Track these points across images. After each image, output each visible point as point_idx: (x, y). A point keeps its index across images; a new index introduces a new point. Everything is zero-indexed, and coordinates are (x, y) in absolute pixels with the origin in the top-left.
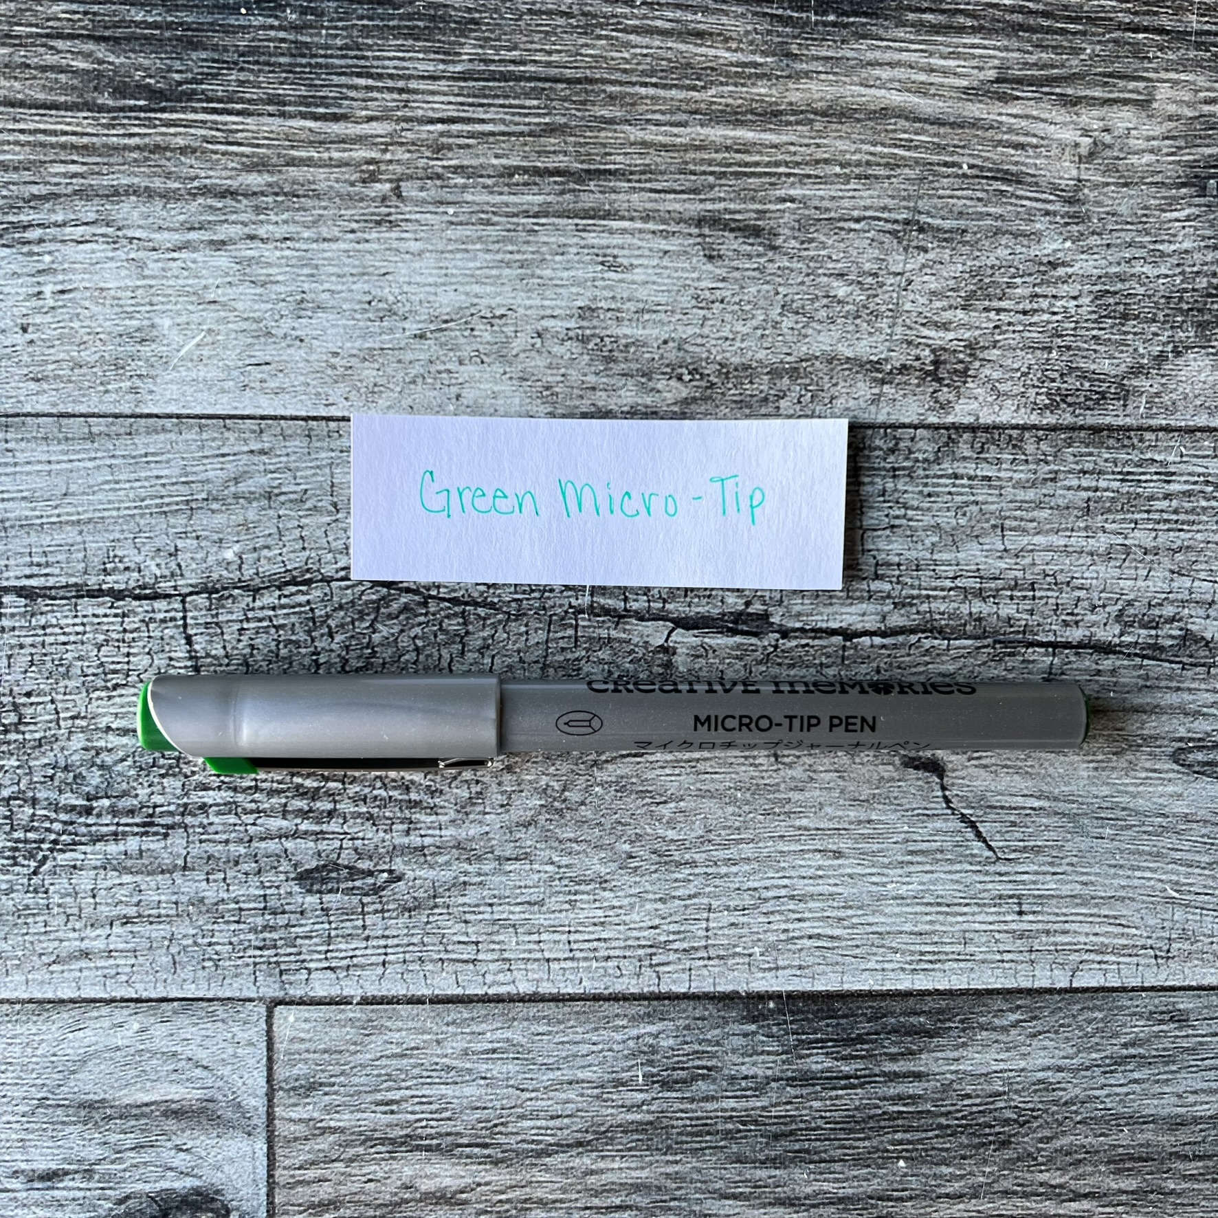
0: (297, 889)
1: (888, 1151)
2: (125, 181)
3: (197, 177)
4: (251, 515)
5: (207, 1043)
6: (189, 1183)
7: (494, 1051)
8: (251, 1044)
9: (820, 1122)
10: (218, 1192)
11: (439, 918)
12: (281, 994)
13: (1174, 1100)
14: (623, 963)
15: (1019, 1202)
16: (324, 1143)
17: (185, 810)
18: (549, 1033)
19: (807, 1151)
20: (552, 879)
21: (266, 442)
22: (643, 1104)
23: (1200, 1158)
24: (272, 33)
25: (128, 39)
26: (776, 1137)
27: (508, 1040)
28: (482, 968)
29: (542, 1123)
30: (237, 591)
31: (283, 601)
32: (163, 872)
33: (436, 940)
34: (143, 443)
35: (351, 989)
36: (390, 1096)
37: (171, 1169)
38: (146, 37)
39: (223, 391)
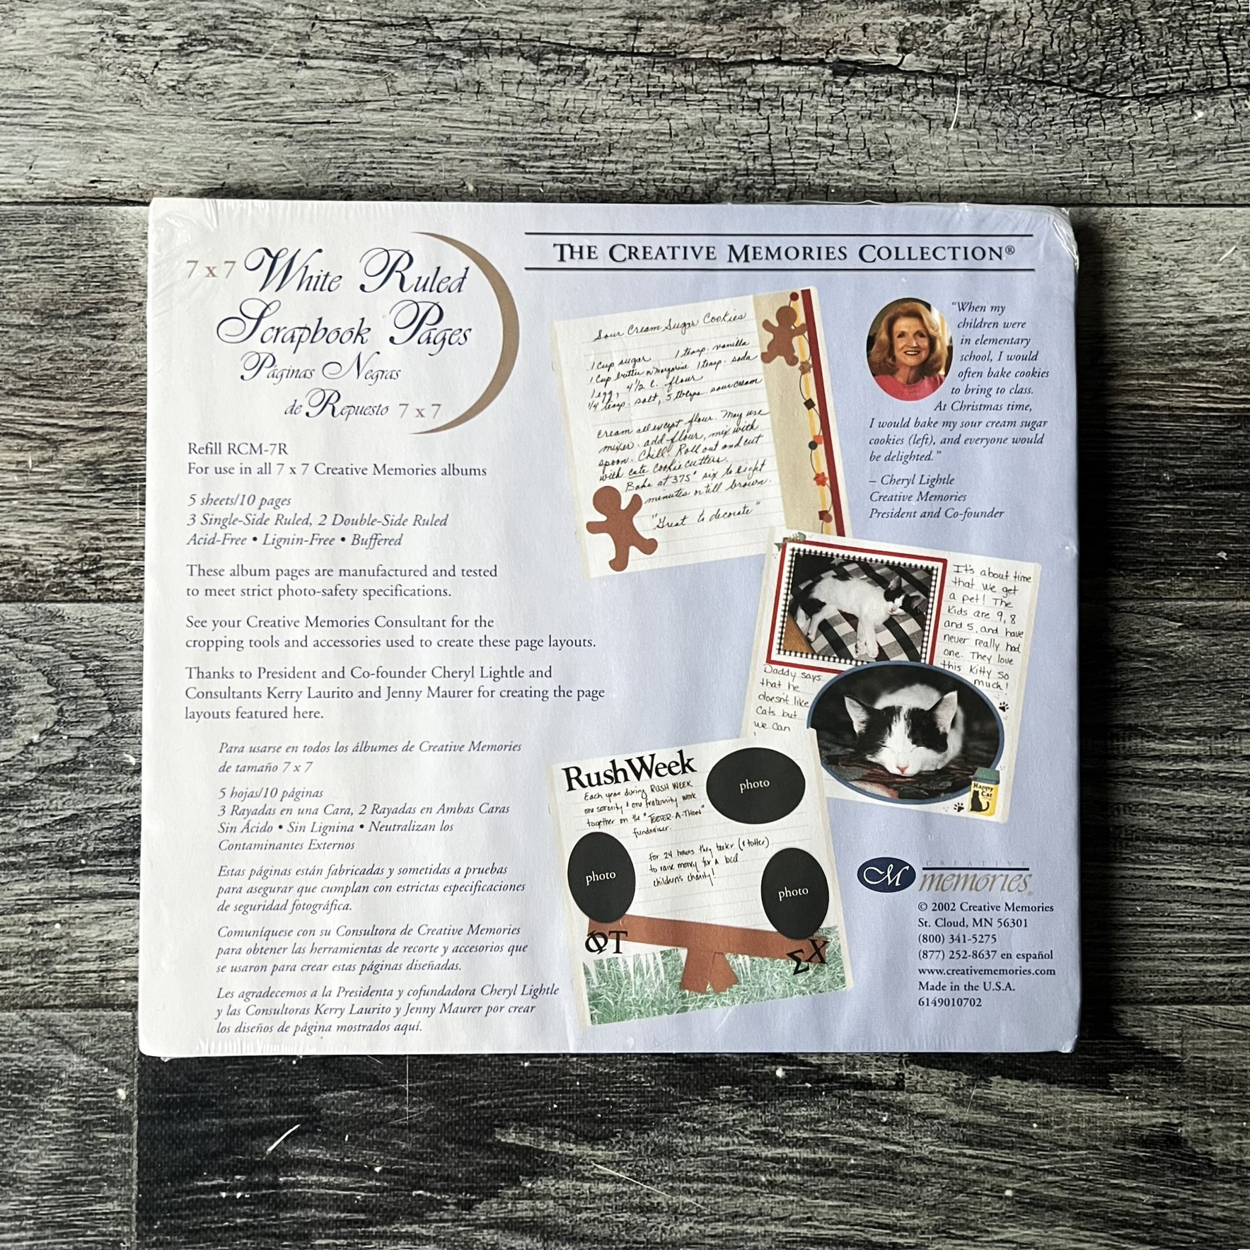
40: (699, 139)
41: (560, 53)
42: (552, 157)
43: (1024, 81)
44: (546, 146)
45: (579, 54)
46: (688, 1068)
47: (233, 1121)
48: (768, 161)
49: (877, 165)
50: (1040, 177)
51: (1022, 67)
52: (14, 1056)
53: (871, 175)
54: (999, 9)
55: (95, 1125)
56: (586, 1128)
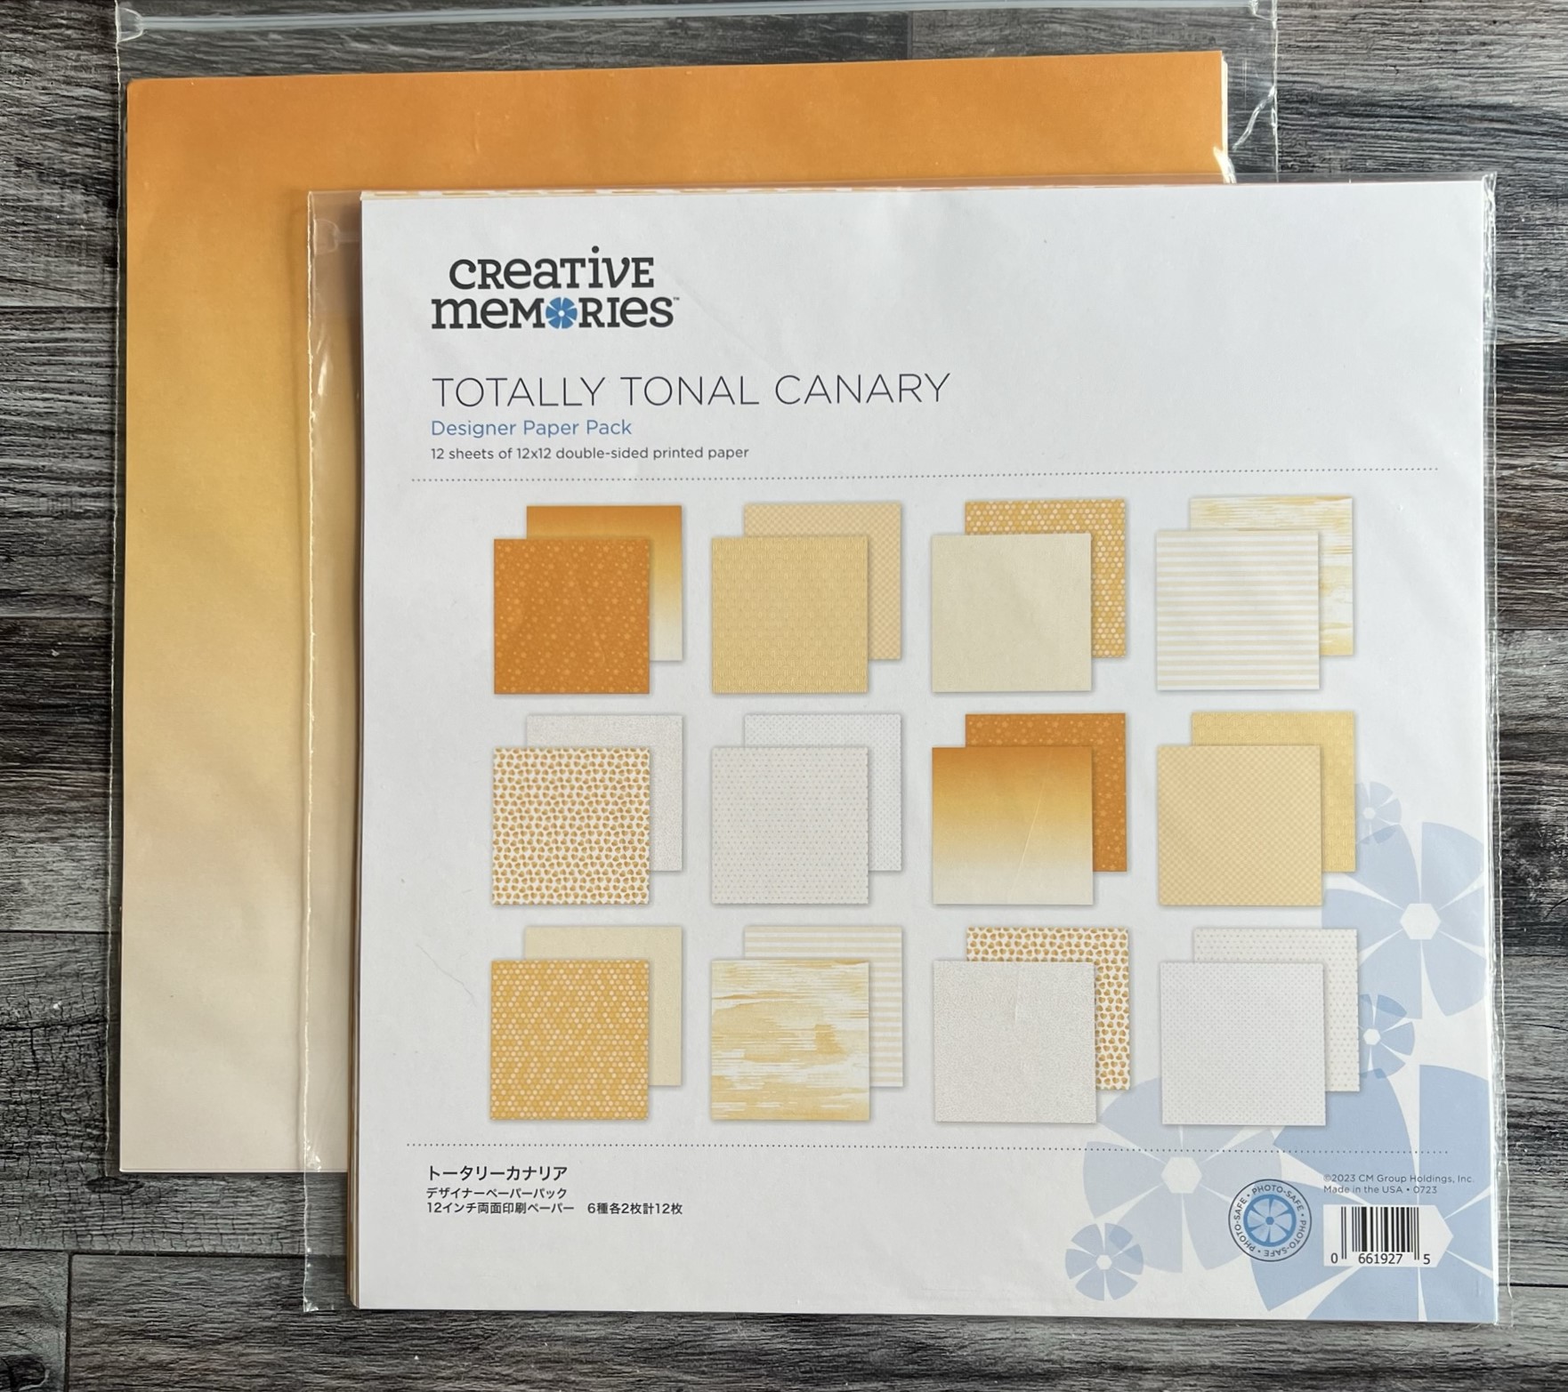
0: (87, 1190)
1: (408, 1350)
2: (8, 805)
3: (45, 804)
4: (68, 985)
5: (37, 1275)
6: (24, 1352)
7: (191, 1284)
8: (60, 1276)
9: (370, 1332)
10: (40, 1358)
11: (162, 1208)
12: (75, 1248)
13: (576, 1328)
14: (262, 1237)
15: (483, 1383)
16: (97, 1333)
17: (29, 1145)
18: (221, 1275)
19: (363, 1348)
20: (224, 1189)
21: (78, 945)
22: (272, 1316)
23: (588, 1362)
24: (86, 726)
25: (12, 730)
26: (346, 1339)
27: (198, 1278)
28: (185, 1237)
29: (216, 1325)
30: (59, 1027)
31: (84, 1032)
32: (16, 1179)
33: (161, 1221)
34: (14, 946)
35: (115, 1247)
36: (134, 1307)
37: (15, 1344)
38: (24, 729)
39: (56, 918)
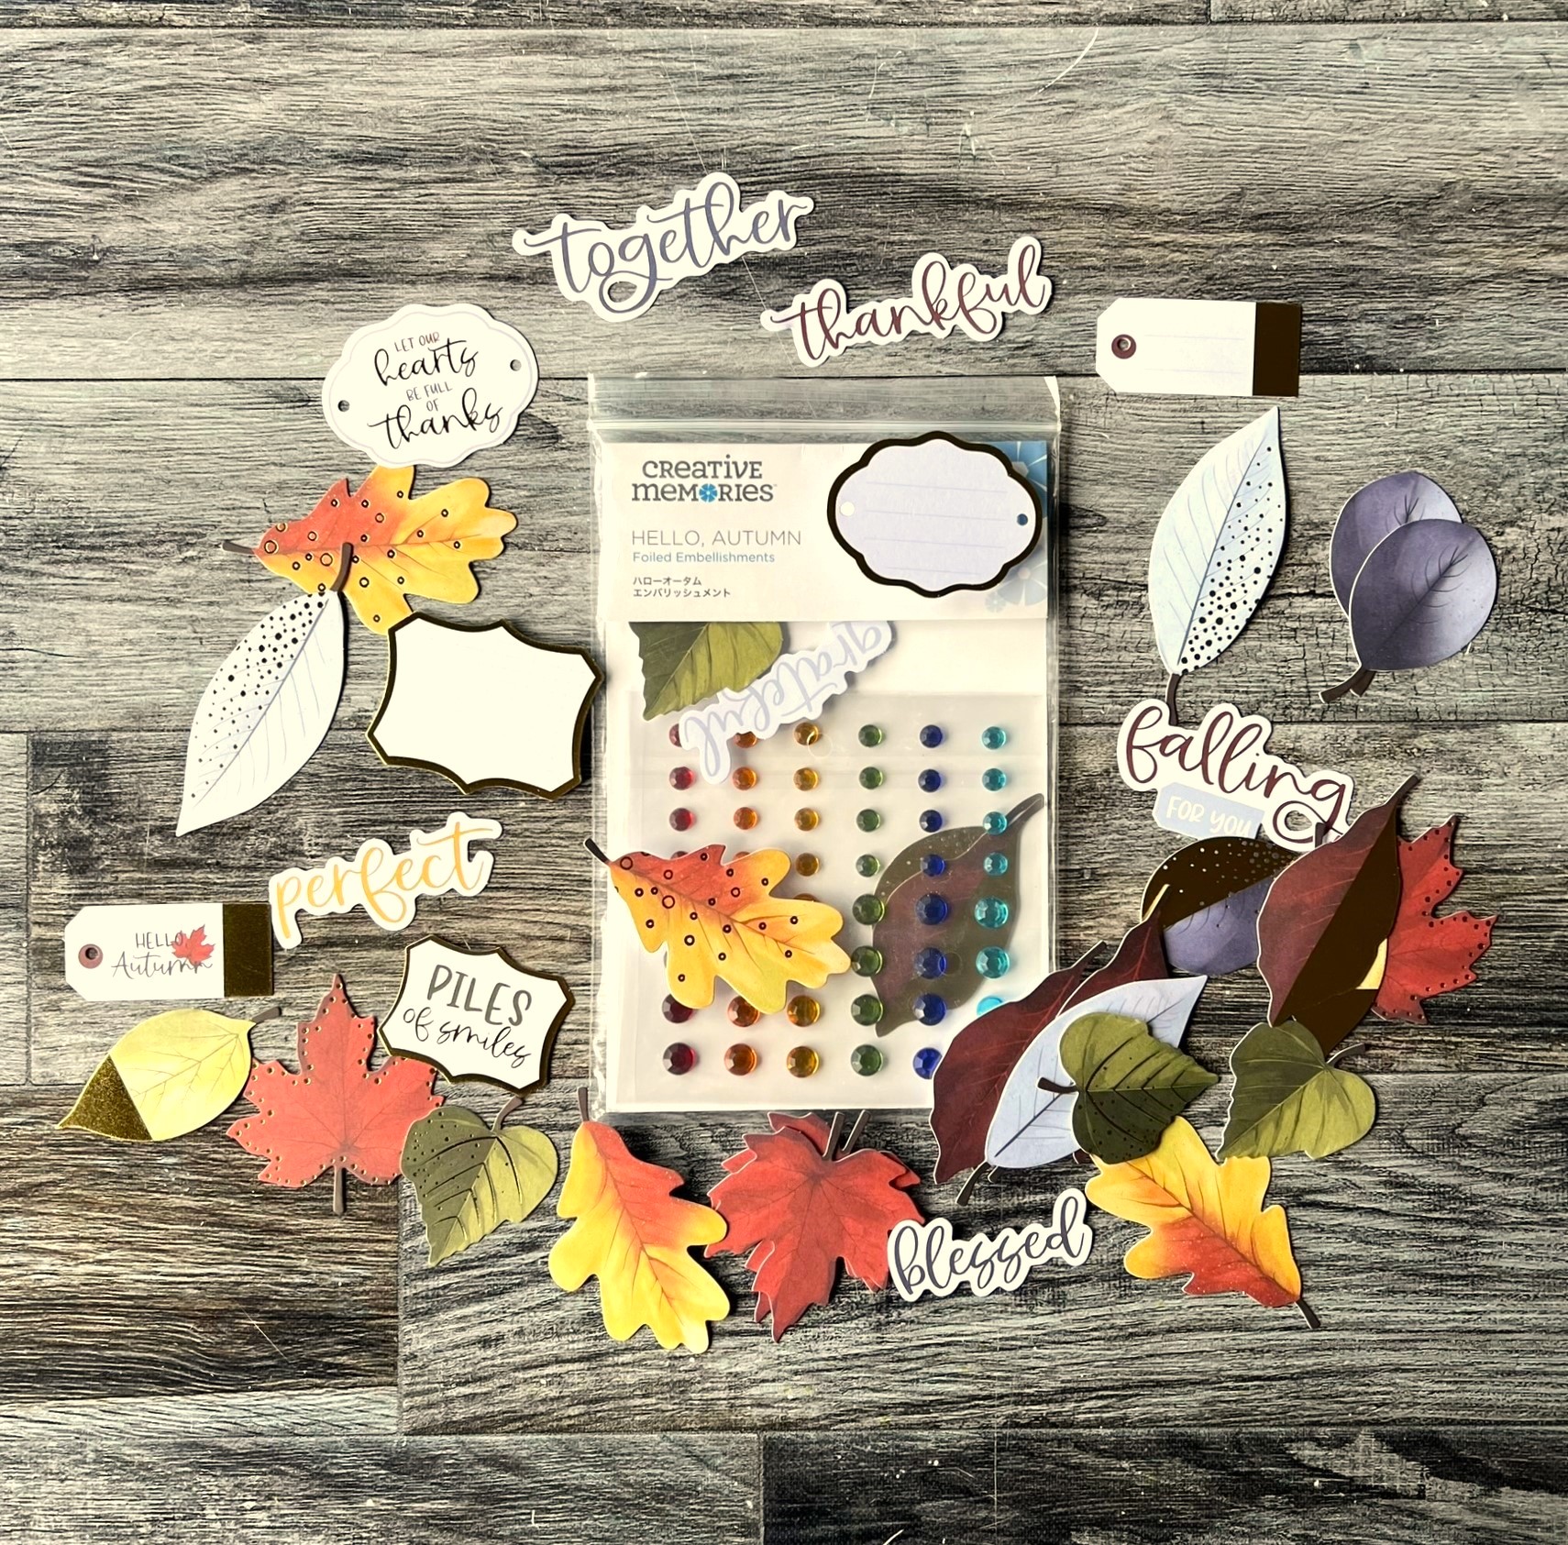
40: (1242, 665)
41: (1119, 589)
42: (1112, 683)
43: (1532, 610)
44: (1106, 673)
45: (1136, 590)
46: (1238, 1480)
47: (845, 1528)
48: (1304, 684)
49: (1400, 687)
50: (1545, 696)
51: (1530, 597)
52: (658, 1471)
53: (1395, 695)
54: (1510, 545)
55: (728, 1531)
56: (1149, 1531)
